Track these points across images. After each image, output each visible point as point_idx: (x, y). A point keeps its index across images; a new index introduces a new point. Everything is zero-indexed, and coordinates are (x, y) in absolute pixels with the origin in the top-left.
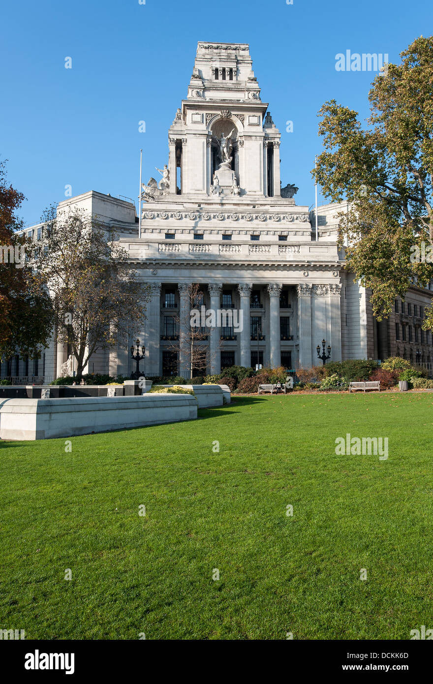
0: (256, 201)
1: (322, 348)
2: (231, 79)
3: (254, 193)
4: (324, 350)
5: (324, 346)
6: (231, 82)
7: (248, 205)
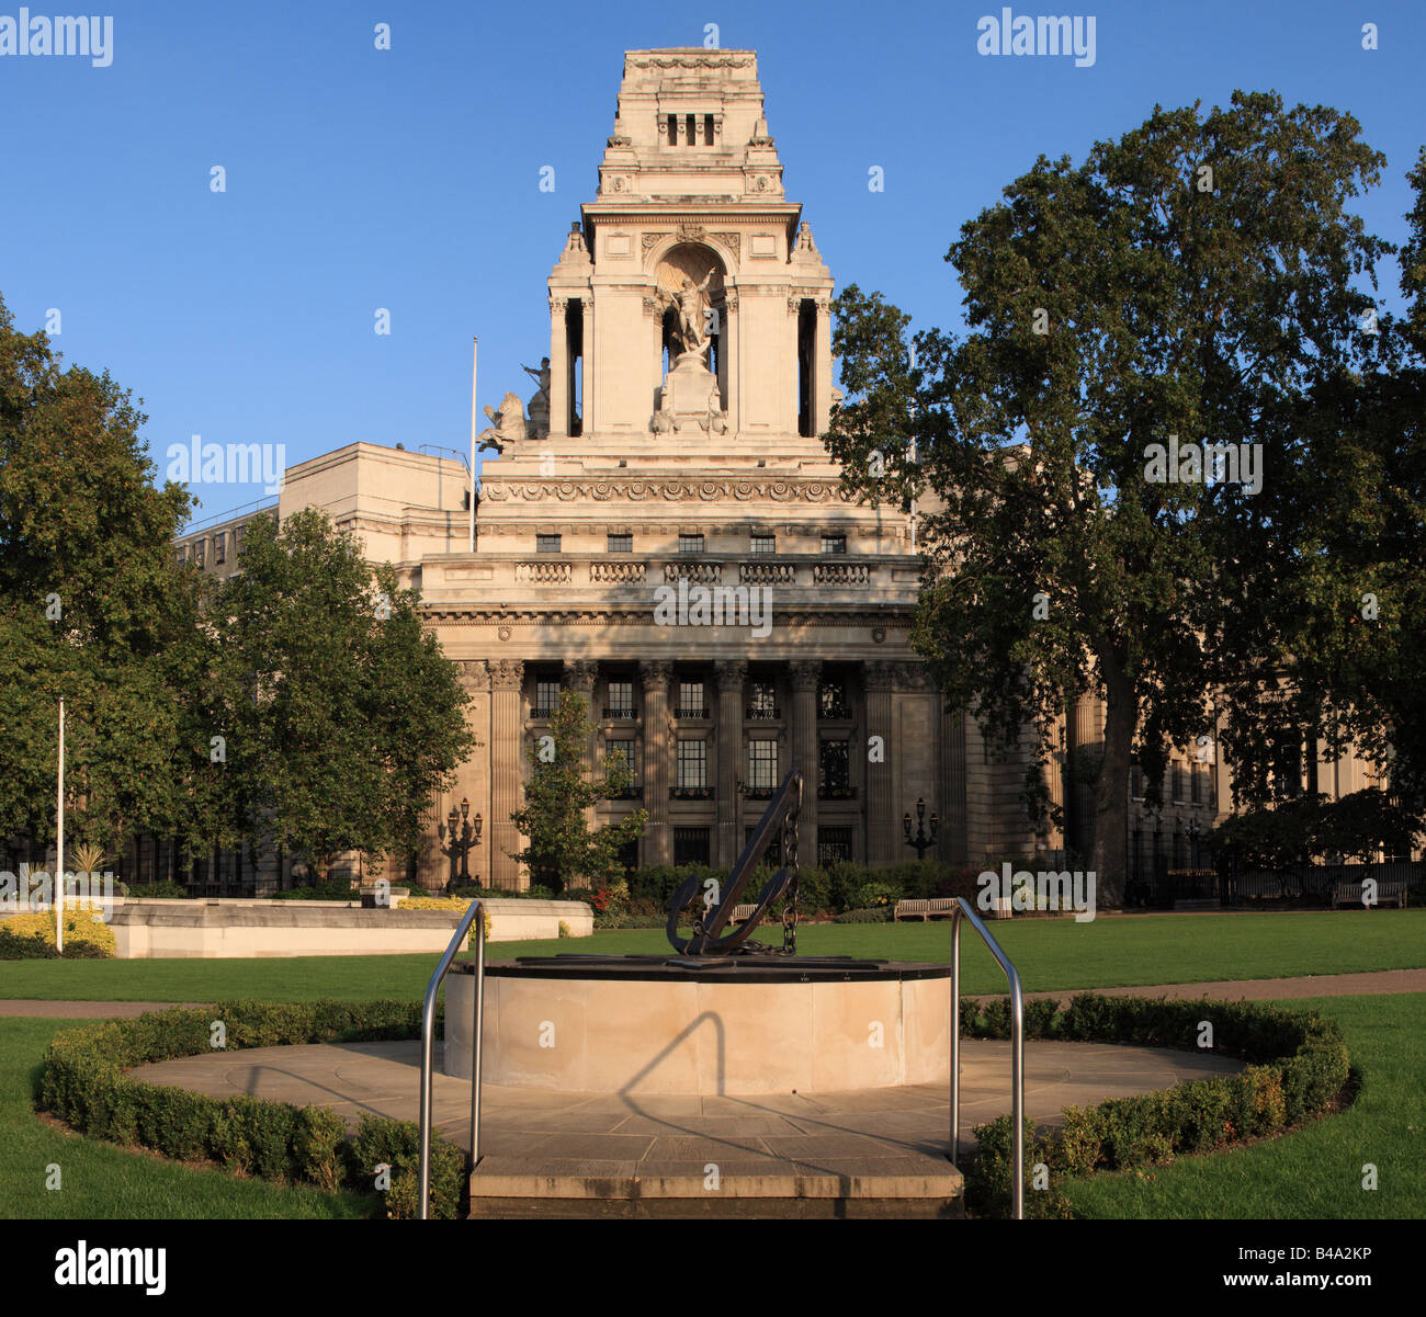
0: (767, 448)
1: (915, 822)
2: (710, 142)
3: (761, 429)
4: (921, 824)
5: (921, 815)
6: (710, 149)
7: (747, 458)
